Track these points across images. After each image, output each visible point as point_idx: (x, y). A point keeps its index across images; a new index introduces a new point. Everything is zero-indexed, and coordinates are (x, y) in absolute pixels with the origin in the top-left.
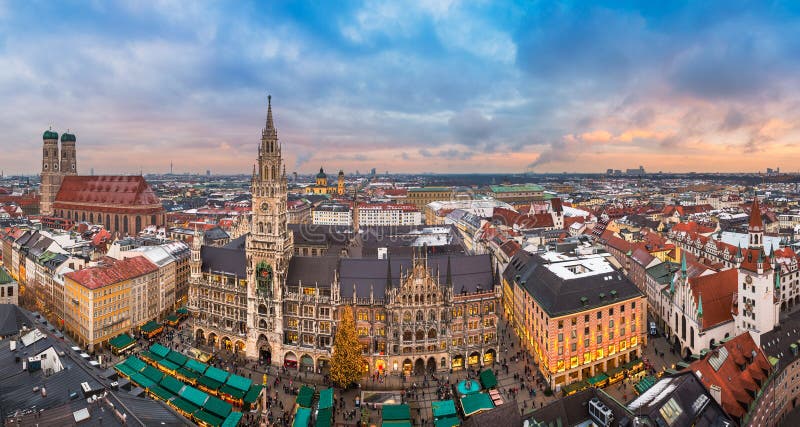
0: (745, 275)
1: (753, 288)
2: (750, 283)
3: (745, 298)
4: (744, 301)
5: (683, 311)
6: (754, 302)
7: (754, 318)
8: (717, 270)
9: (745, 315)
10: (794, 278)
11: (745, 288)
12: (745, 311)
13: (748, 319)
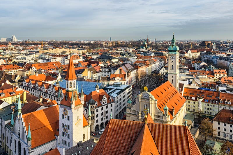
0: (63, 109)
1: (68, 117)
2: (67, 114)
3: (63, 124)
4: (63, 126)
5: (19, 138)
6: (69, 126)
7: (69, 137)
8: (49, 107)
9: (63, 135)
10: (105, 109)
11: (63, 118)
12: (63, 133)
13: (65, 138)
